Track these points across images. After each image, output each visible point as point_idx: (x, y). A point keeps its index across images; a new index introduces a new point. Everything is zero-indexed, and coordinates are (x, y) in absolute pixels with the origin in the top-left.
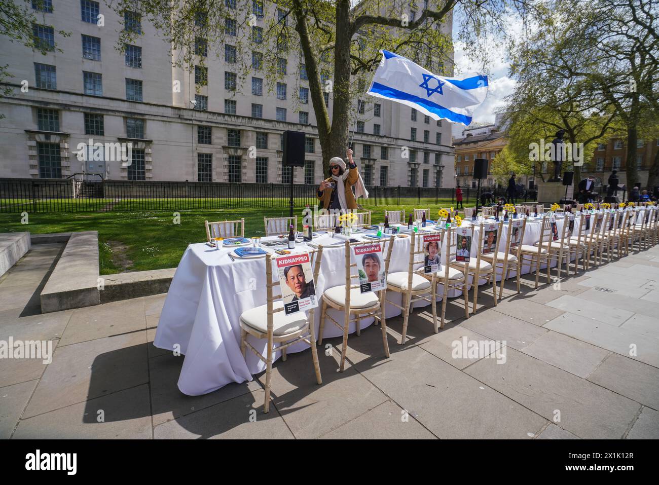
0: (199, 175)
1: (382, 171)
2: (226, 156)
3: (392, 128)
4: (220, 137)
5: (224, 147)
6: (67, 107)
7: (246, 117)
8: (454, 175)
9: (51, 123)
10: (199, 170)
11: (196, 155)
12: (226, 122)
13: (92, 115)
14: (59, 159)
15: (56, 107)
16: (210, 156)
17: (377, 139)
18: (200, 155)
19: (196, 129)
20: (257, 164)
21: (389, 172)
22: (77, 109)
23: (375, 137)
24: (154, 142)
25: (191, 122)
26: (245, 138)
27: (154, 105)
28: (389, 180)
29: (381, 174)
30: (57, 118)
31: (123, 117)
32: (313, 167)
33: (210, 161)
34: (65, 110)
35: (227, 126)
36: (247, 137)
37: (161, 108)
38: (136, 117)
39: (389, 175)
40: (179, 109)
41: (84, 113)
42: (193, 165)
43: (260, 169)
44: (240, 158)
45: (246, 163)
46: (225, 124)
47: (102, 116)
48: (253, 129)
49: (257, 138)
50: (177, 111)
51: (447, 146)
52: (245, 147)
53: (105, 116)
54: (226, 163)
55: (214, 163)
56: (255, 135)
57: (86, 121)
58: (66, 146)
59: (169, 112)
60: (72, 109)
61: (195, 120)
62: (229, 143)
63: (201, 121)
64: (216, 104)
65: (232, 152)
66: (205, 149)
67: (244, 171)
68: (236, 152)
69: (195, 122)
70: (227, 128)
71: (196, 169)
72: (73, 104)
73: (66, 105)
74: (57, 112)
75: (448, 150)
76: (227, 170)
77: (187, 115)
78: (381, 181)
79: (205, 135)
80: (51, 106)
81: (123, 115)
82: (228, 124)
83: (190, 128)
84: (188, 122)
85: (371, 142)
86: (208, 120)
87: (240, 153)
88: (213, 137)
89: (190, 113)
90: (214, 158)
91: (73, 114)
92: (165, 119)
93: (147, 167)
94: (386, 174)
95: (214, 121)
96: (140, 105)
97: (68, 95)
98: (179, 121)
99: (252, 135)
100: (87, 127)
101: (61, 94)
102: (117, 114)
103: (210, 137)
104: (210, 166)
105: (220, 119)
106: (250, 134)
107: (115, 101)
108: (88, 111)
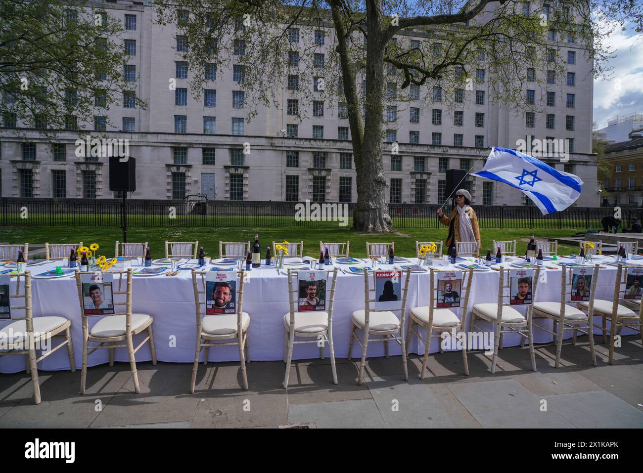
0: (287, 195)
1: (484, 188)
2: (311, 177)
3: (499, 137)
4: (306, 161)
5: (310, 170)
6: (191, 145)
7: (330, 140)
8: (596, 190)
9: (182, 158)
10: (287, 191)
11: (284, 177)
12: (312, 146)
13: (208, 149)
14: (185, 184)
15: (185, 146)
16: (297, 177)
17: (478, 152)
18: (288, 177)
19: (285, 154)
20: (340, 183)
21: (494, 188)
22: (198, 146)
23: (475, 150)
24: (251, 168)
25: (281, 149)
26: (329, 159)
27: (251, 137)
28: (494, 198)
29: (484, 192)
30: (185, 154)
31: (229, 149)
32: (400, 185)
33: (297, 182)
34: (190, 147)
35: (312, 150)
36: (331, 159)
37: (257, 139)
38: (238, 148)
39: (495, 192)
40: (272, 138)
41: (202, 148)
42: (282, 187)
43: (344, 189)
44: (324, 178)
45: (330, 183)
46: (310, 148)
47: (214, 150)
48: (337, 151)
49: (341, 159)
50: (269, 140)
51: (584, 154)
52: (329, 168)
53: (216, 150)
54: (311, 184)
55: (301, 184)
56: (339, 156)
57: (204, 154)
58: (189, 174)
59: (263, 142)
60: (195, 146)
61: (285, 147)
62: (314, 166)
63: (290, 147)
64: (305, 130)
65: (316, 173)
66: (293, 171)
67: (327, 191)
68: (320, 173)
69: (284, 149)
70: (313, 152)
71: (284, 190)
72: (196, 142)
73: (191, 144)
74: (185, 149)
75: (586, 158)
76: (311, 190)
77: (277, 142)
78: (484, 199)
79: (293, 159)
80: (182, 145)
81: (228, 147)
82: (313, 148)
83: (280, 153)
84: (278, 148)
85: (470, 156)
86: (296, 146)
87: (323, 173)
88: (300, 161)
89: (281, 140)
90: (300, 180)
91: (195, 149)
92: (260, 148)
93: (245, 189)
94: (491, 191)
95: (300, 146)
96: (241, 138)
97: (192, 136)
98: (271, 148)
99: (336, 157)
100: (204, 158)
101: (189, 136)
102: (224, 147)
103: (297, 161)
104: (297, 186)
105: (307, 144)
106: (334, 155)
107: (224, 137)
108: (205, 146)
